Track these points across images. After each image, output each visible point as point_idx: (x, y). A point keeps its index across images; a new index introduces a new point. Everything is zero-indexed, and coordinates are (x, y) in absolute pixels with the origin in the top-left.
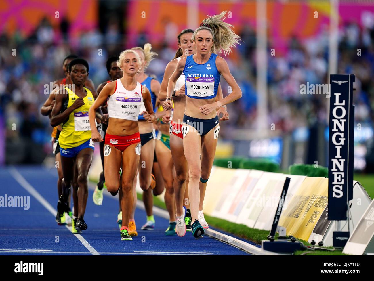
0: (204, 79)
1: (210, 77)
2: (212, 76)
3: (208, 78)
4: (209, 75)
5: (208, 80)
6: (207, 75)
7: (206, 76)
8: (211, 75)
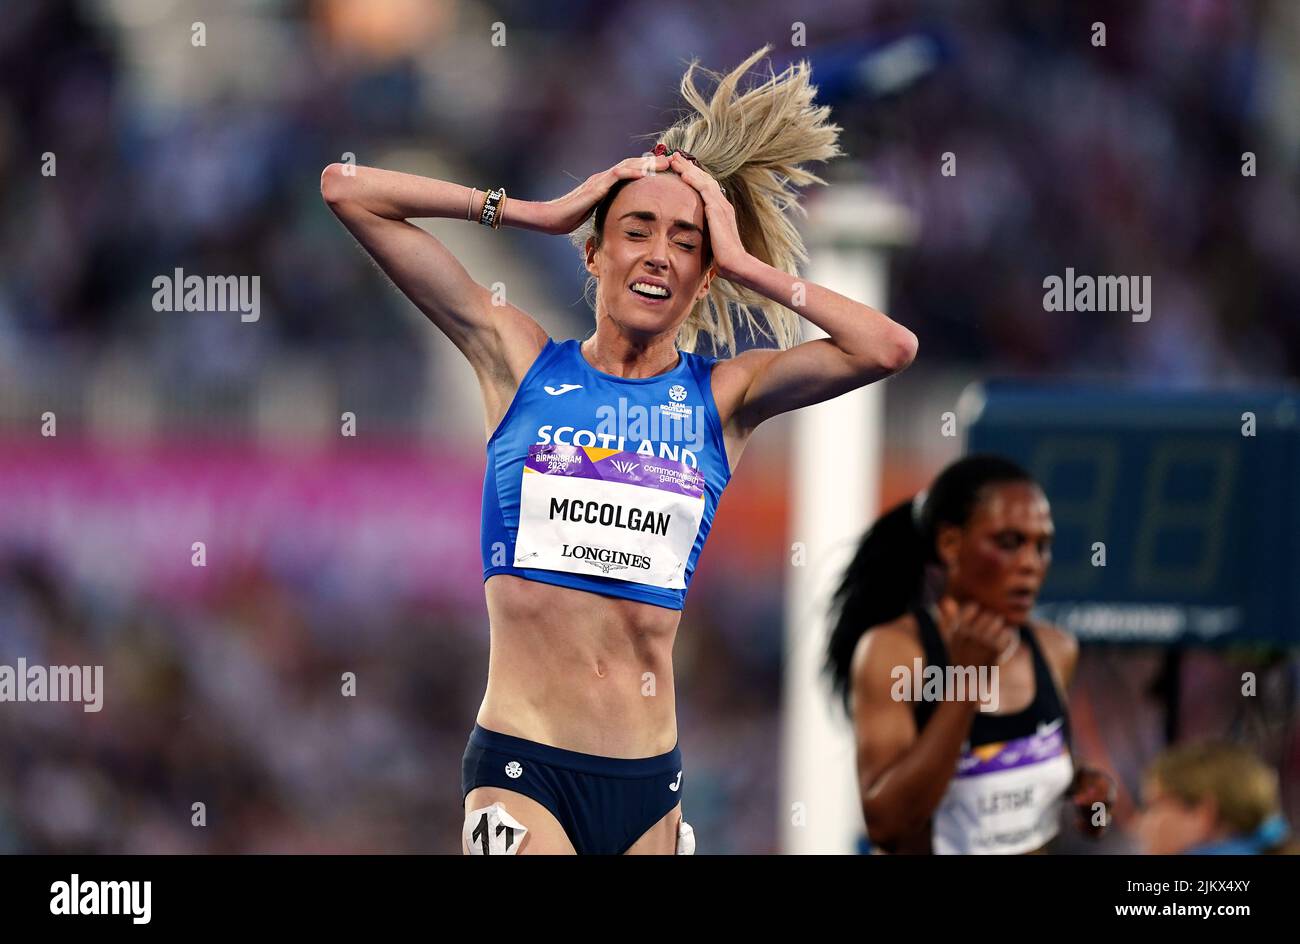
0: (645, 468)
3: (668, 464)
5: (667, 476)
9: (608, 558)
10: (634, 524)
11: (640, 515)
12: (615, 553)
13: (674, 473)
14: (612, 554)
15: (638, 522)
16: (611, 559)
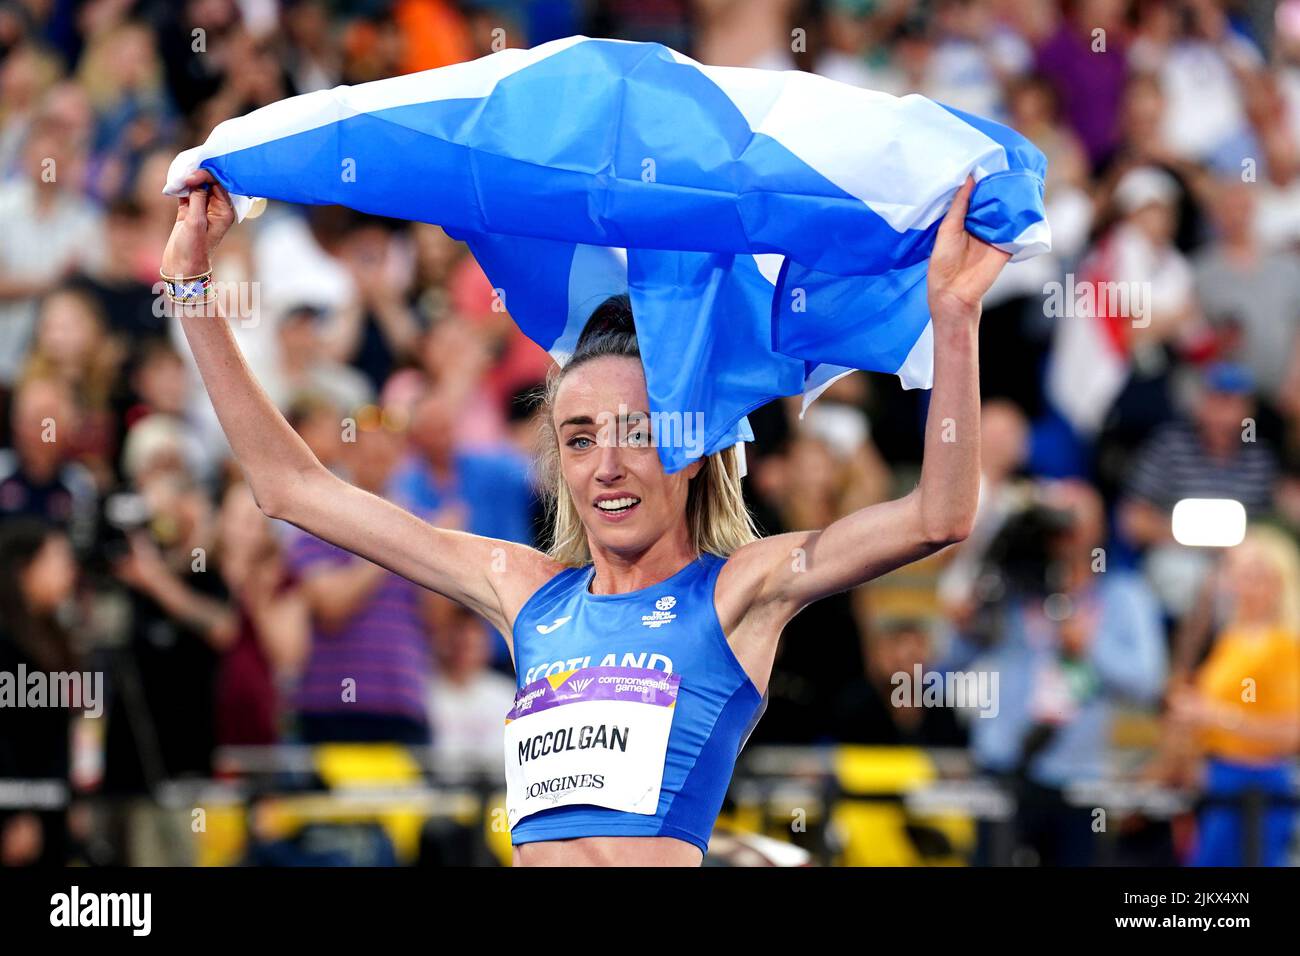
0: (603, 680)
1: (651, 665)
2: (660, 665)
3: (629, 672)
4: (643, 656)
5: (624, 685)
6: (629, 658)
7: (619, 660)
8: (655, 658)
9: (558, 786)
10: (585, 743)
11: (591, 732)
12: (564, 779)
13: (633, 681)
14: (562, 780)
15: (589, 739)
16: (561, 787)
